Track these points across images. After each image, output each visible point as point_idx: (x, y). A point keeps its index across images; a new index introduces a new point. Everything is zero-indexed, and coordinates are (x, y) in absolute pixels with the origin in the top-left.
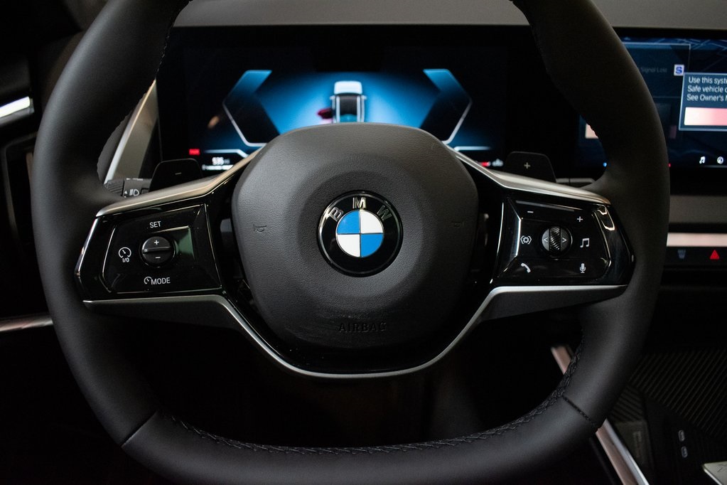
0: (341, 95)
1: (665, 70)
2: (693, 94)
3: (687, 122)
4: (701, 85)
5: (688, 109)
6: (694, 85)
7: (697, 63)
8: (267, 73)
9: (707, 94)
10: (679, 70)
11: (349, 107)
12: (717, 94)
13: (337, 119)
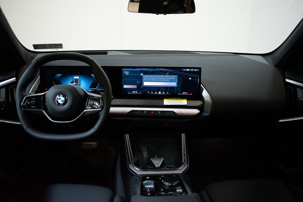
0: (75, 79)
1: (139, 75)
2: (145, 79)
3: (144, 85)
4: (146, 77)
5: (144, 82)
6: (145, 77)
7: (146, 73)
8: (61, 75)
9: (148, 79)
10: (142, 74)
11: (76, 81)
12: (150, 79)
13: (74, 83)
